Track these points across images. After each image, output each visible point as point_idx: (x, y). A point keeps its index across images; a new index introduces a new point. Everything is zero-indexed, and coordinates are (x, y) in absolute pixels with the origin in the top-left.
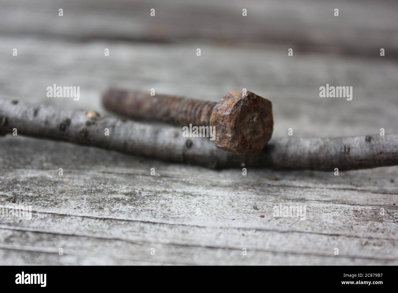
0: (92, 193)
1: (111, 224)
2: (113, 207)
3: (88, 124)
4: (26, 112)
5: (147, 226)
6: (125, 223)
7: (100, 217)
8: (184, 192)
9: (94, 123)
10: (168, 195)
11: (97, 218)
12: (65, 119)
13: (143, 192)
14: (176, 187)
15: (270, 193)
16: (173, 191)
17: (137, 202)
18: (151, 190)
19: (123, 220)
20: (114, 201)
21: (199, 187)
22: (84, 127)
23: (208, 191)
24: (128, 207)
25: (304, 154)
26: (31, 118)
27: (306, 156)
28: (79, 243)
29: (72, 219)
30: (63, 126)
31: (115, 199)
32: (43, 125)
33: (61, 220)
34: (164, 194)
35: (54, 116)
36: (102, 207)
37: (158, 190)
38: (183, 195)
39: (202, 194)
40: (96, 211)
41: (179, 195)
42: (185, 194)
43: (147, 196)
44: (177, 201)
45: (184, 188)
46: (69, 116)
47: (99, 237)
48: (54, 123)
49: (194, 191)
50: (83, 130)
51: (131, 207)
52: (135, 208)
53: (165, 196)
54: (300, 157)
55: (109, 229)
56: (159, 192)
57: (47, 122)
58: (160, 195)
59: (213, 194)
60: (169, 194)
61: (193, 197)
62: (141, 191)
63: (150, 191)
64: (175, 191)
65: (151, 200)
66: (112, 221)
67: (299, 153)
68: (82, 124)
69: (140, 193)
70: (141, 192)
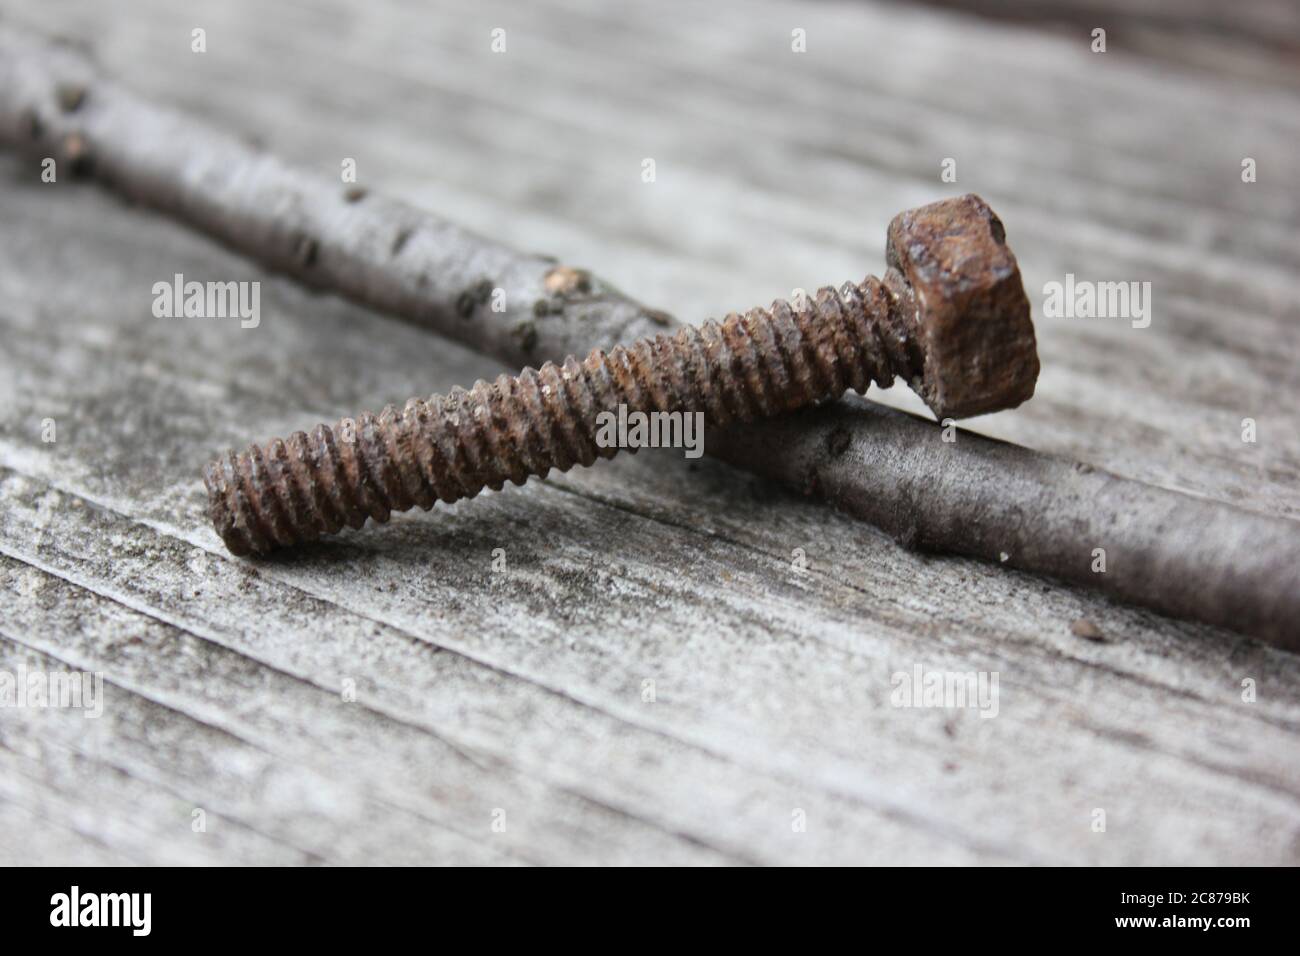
0: (467, 544)
1: (446, 672)
2: (494, 611)
3: (542, 310)
4: (372, 234)
5: (550, 707)
6: (491, 681)
7: (428, 639)
8: (751, 612)
9: (558, 312)
10: (693, 612)
11: (416, 640)
12: (479, 280)
13: (618, 582)
14: (732, 588)
15: (1037, 687)
16: (716, 599)
17: (581, 611)
18: (650, 579)
19: (487, 667)
20: (512, 590)
21: (810, 603)
22: (527, 317)
23: (831, 627)
24: (540, 623)
25: (1209, 569)
26: (381, 256)
27: (1216, 581)
28: (307, 712)
29: (347, 623)
30: (466, 303)
31: (518, 584)
32: (411, 287)
33: (310, 620)
34: (681, 602)
35: (448, 263)
36: (464, 602)
37: (671, 582)
38: (738, 620)
39: (804, 634)
40: (432, 615)
41: (726, 619)
42: (749, 618)
43: (626, 598)
44: (704, 640)
45: (758, 598)
46: (493, 274)
47: (375, 709)
48: (445, 288)
49: (782, 616)
50: (523, 327)
51: (550, 625)
52: (558, 631)
53: (681, 610)
54: (1195, 579)
55: (431, 685)
56: (669, 593)
57: (423, 281)
58: (666, 604)
59: (841, 644)
60: (697, 608)
61: (767, 636)
62: (615, 574)
63: (645, 583)
64: (722, 603)
65: (624, 615)
66: (455, 661)
67: (1192, 564)
68: (521, 308)
69: (609, 581)
70: (614, 578)
